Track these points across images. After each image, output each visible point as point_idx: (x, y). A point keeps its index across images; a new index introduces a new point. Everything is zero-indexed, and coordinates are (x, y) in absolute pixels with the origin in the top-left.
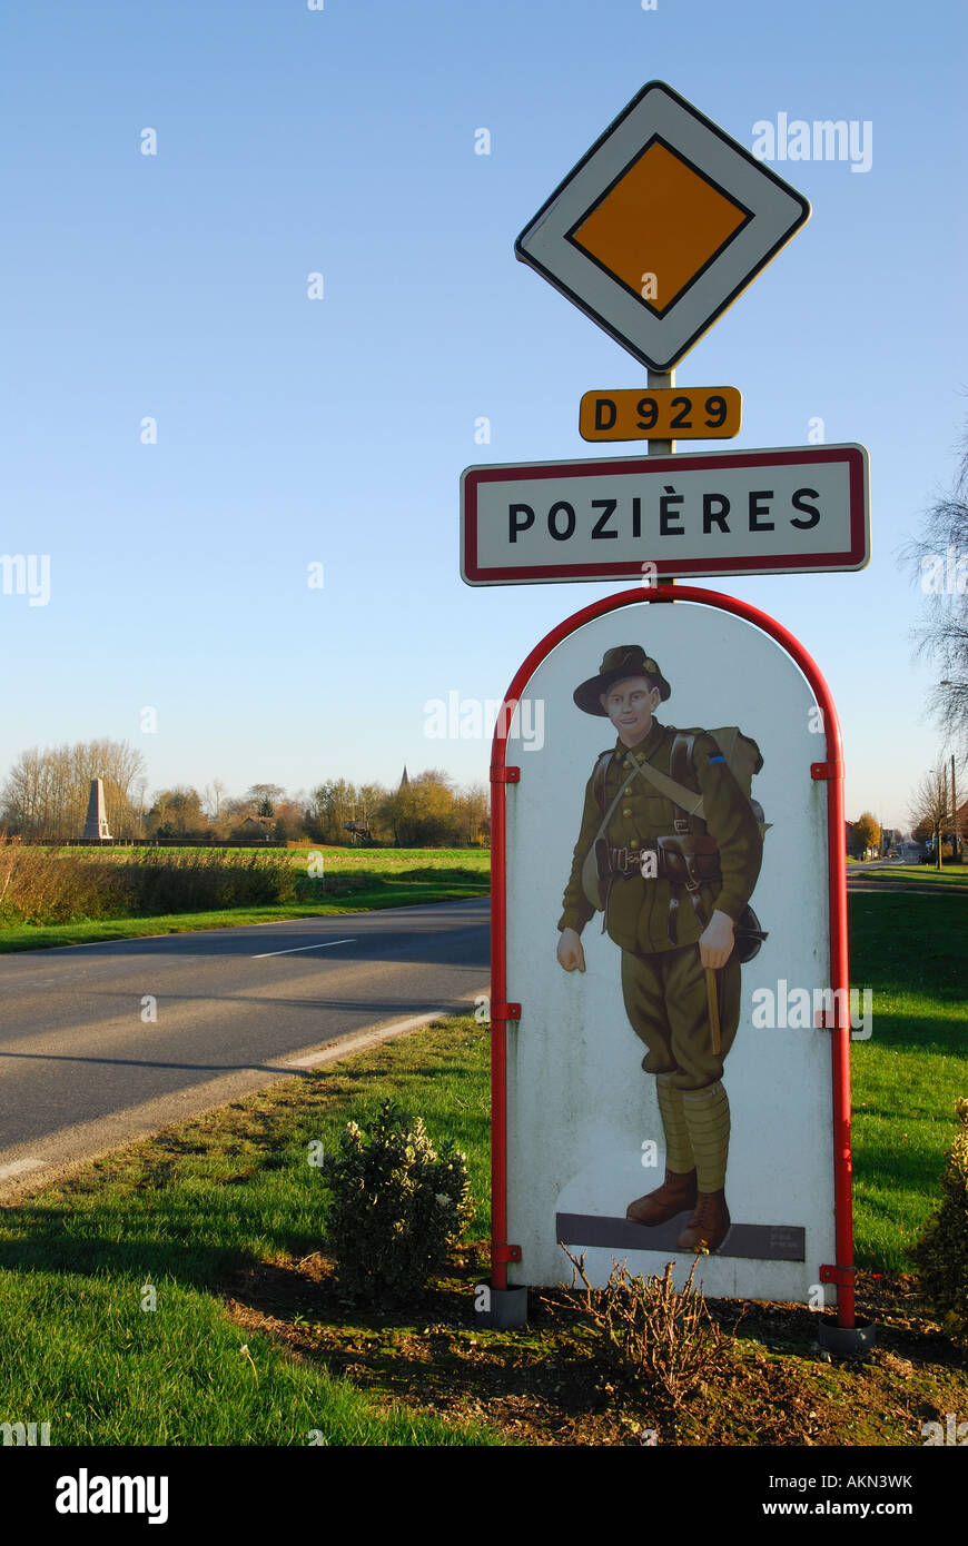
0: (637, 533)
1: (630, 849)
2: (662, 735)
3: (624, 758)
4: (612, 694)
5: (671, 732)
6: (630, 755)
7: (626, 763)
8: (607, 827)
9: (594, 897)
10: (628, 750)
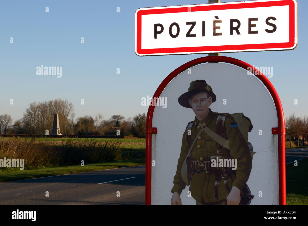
0: (204, 35)
1: (200, 161)
2: (213, 116)
3: (198, 125)
4: (194, 99)
5: (216, 115)
6: (200, 124)
7: (199, 126)
8: (191, 152)
9: (185, 180)
10: (200, 122)
